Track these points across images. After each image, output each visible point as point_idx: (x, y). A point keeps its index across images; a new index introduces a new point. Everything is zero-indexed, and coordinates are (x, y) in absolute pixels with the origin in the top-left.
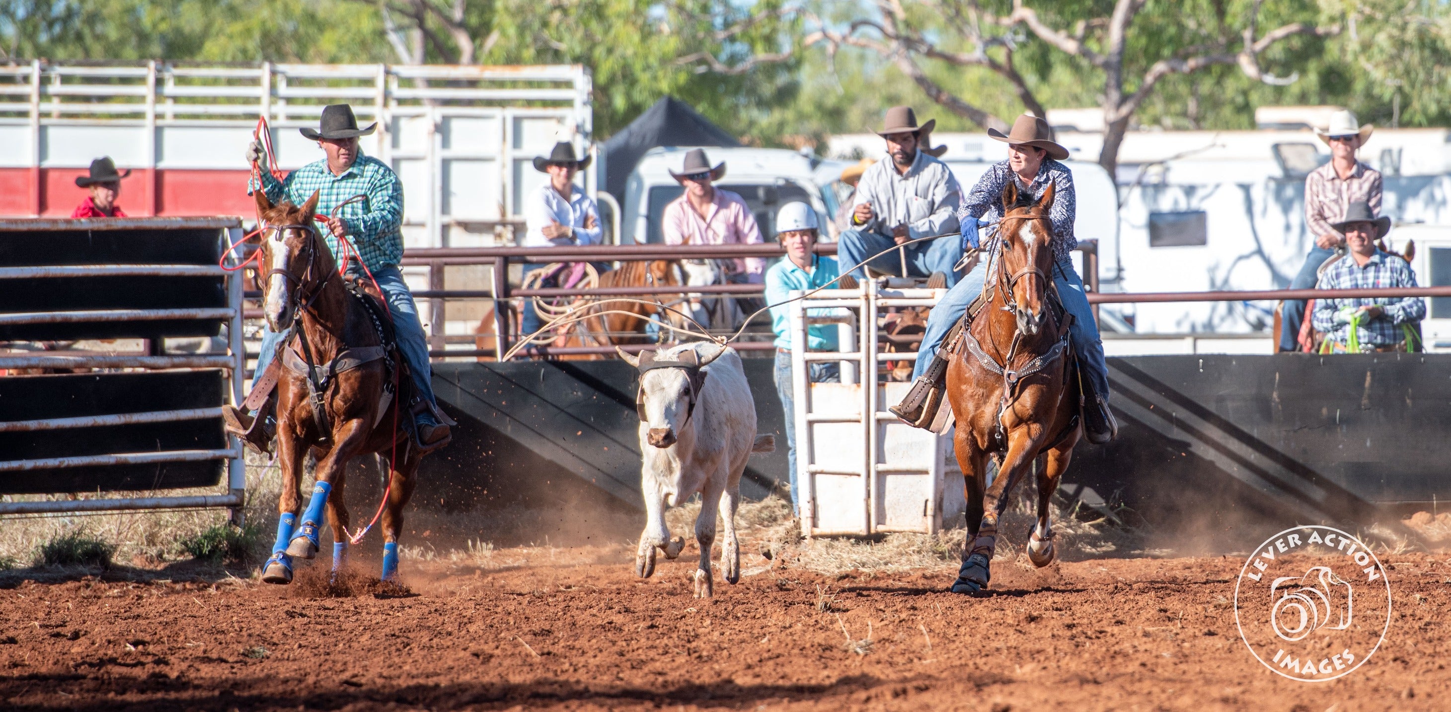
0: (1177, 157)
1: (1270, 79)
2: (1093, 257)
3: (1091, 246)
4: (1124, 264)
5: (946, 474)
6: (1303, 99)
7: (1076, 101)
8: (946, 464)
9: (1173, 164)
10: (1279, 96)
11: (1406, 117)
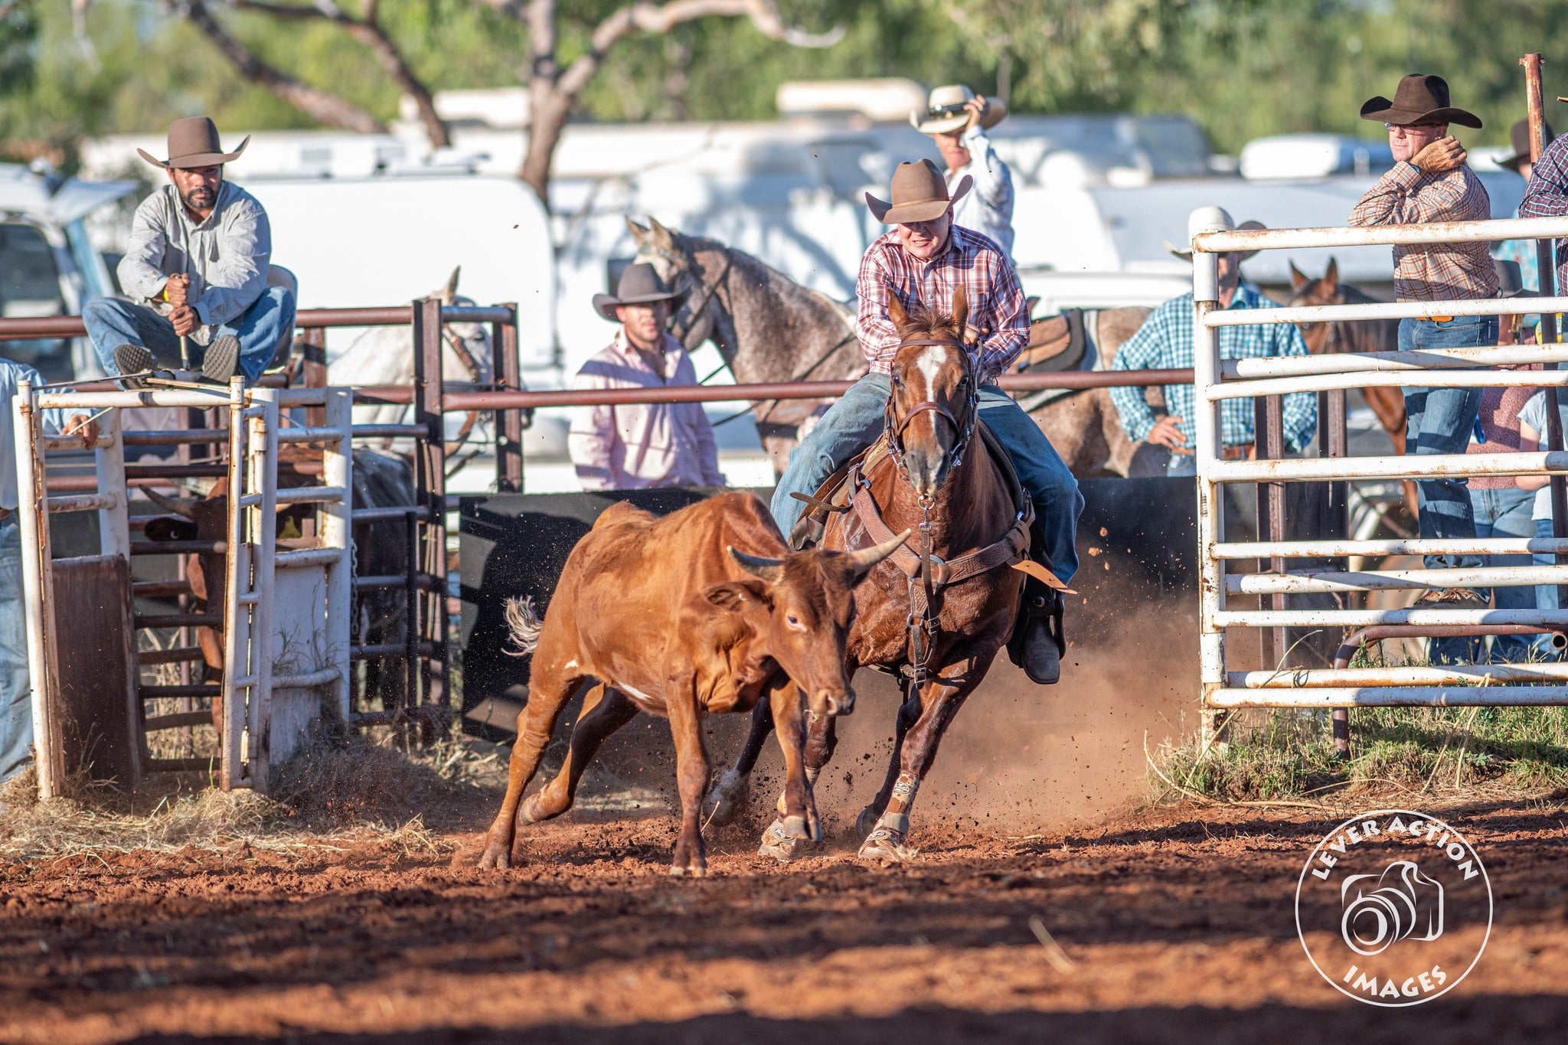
0: (652, 167)
1: (798, 38)
2: (508, 331)
3: (507, 314)
4: (565, 343)
5: (274, 690)
6: (854, 71)
7: (486, 79)
8: (275, 675)
9: (646, 181)
10: (815, 67)
11: (1020, 95)
